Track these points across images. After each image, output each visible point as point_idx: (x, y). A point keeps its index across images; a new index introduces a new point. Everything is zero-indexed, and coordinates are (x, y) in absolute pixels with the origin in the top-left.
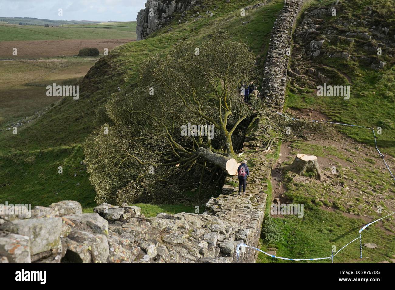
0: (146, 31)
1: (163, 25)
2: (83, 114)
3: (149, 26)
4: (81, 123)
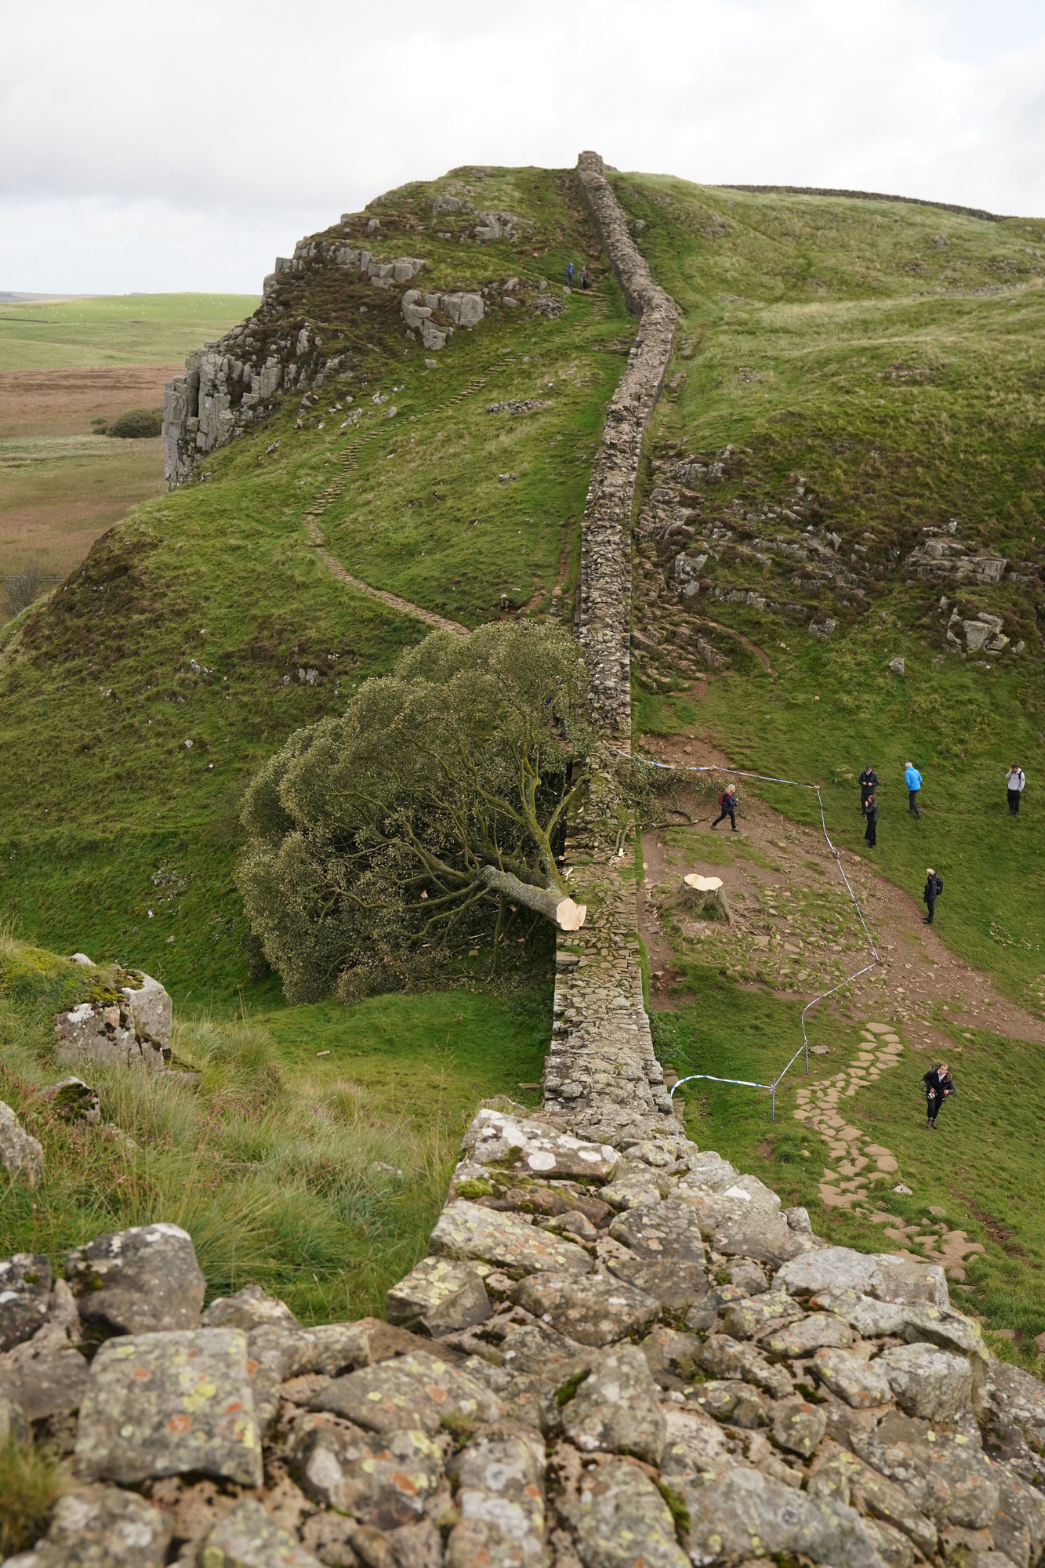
0: (194, 440)
1: (249, 428)
3: (204, 427)
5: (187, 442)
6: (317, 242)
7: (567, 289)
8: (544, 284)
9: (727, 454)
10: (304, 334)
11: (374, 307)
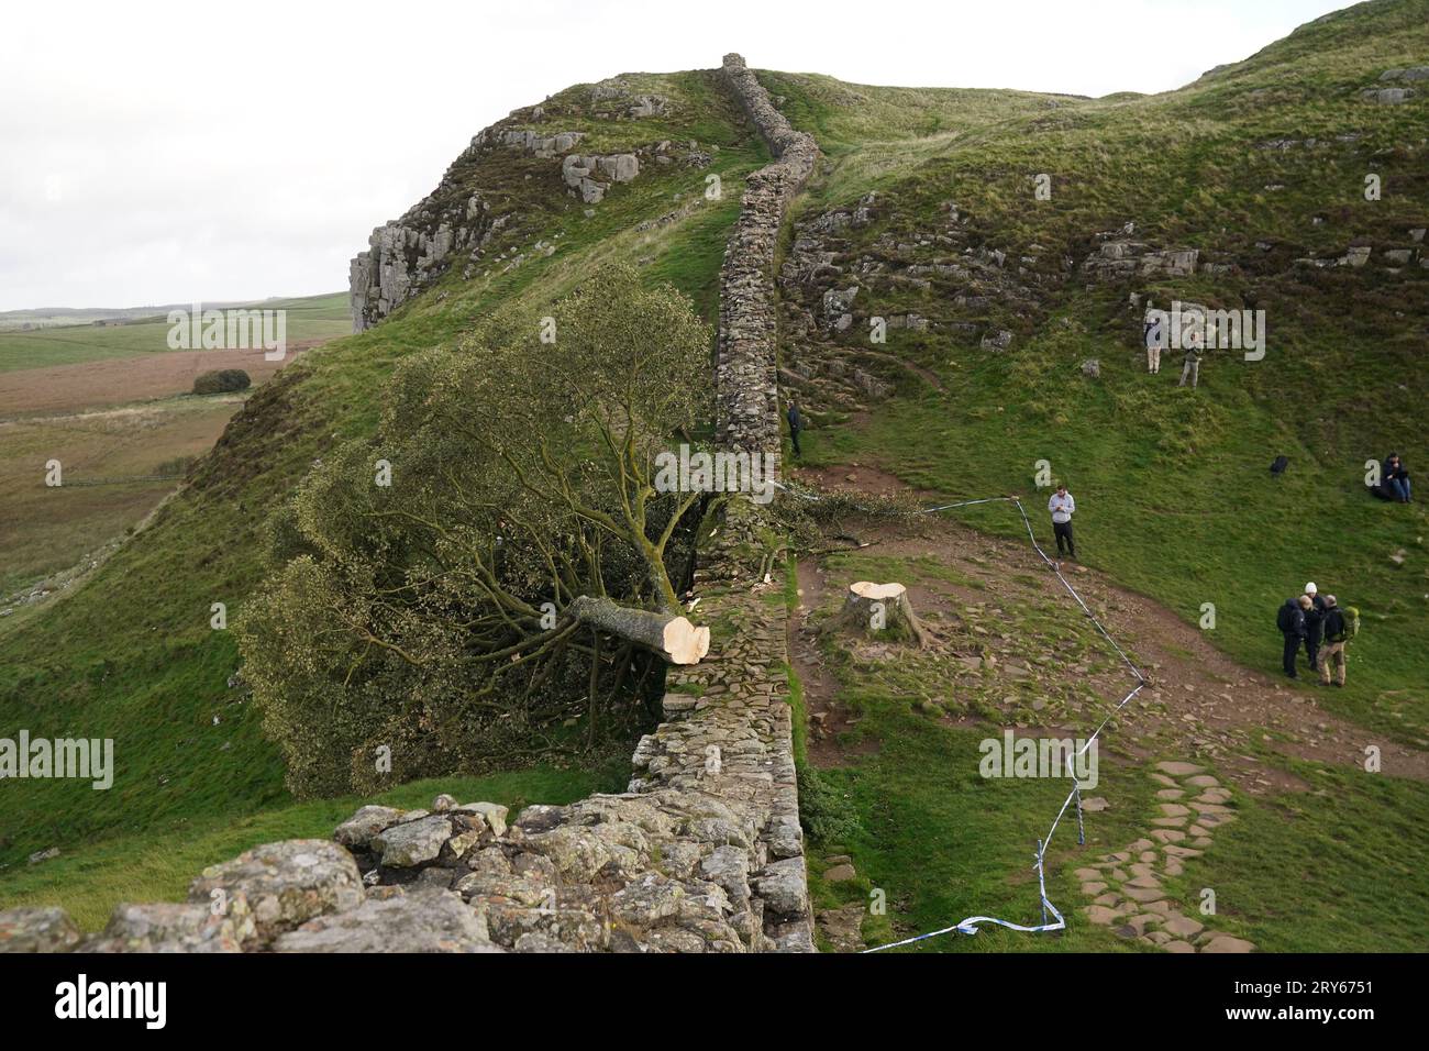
0: (377, 307)
1: (423, 288)
2: (221, 543)
3: (385, 294)
4: (218, 571)
5: (371, 311)
6: (488, 131)
7: (716, 148)
8: (694, 144)
9: (871, 199)
10: (473, 201)
11: (538, 174)
